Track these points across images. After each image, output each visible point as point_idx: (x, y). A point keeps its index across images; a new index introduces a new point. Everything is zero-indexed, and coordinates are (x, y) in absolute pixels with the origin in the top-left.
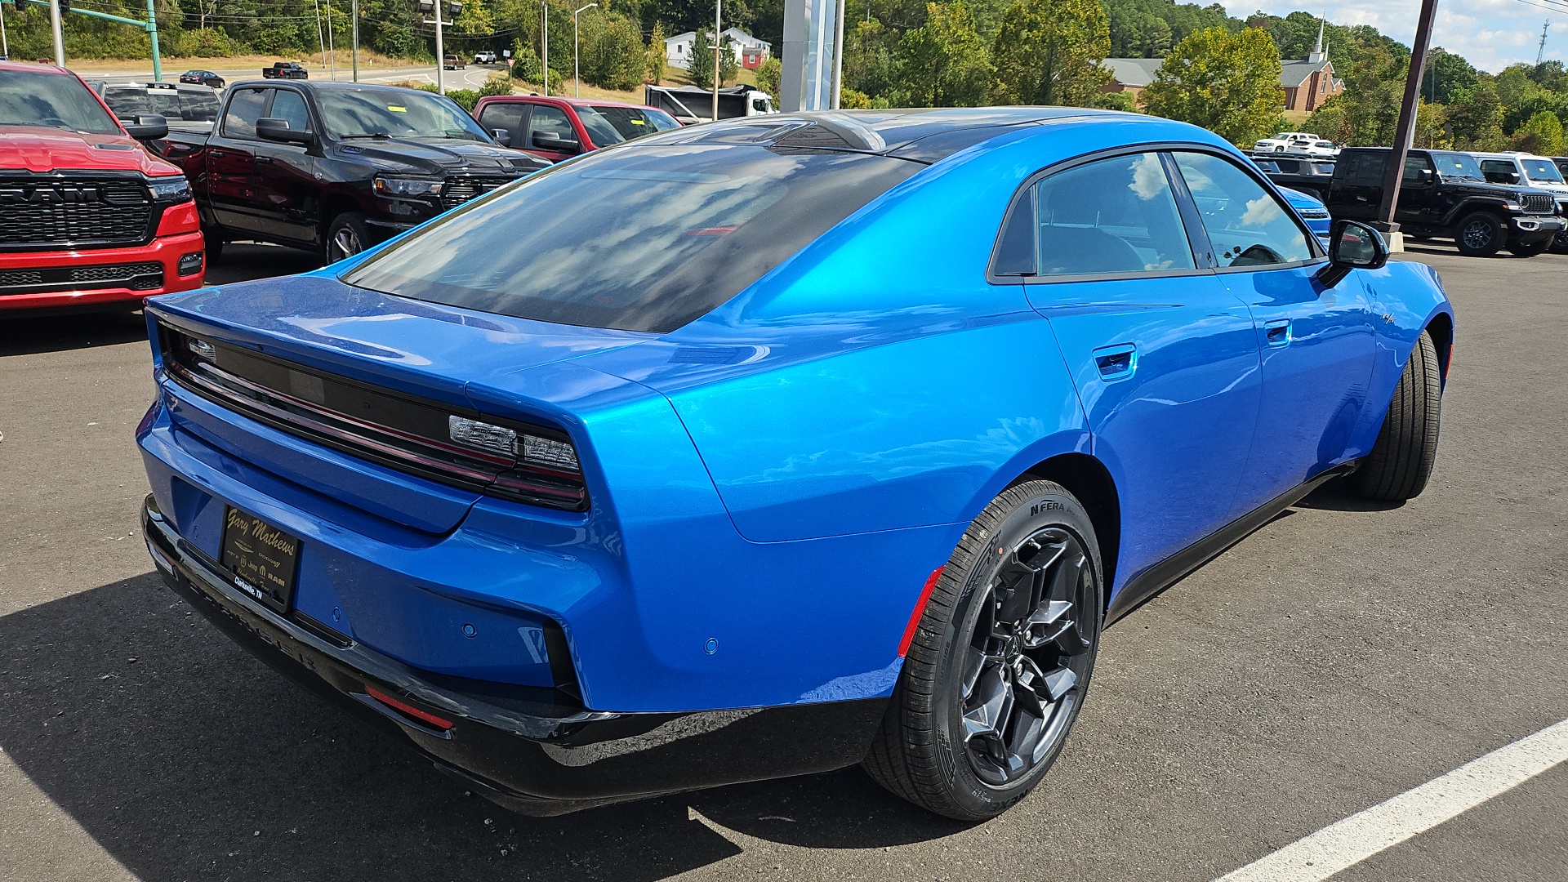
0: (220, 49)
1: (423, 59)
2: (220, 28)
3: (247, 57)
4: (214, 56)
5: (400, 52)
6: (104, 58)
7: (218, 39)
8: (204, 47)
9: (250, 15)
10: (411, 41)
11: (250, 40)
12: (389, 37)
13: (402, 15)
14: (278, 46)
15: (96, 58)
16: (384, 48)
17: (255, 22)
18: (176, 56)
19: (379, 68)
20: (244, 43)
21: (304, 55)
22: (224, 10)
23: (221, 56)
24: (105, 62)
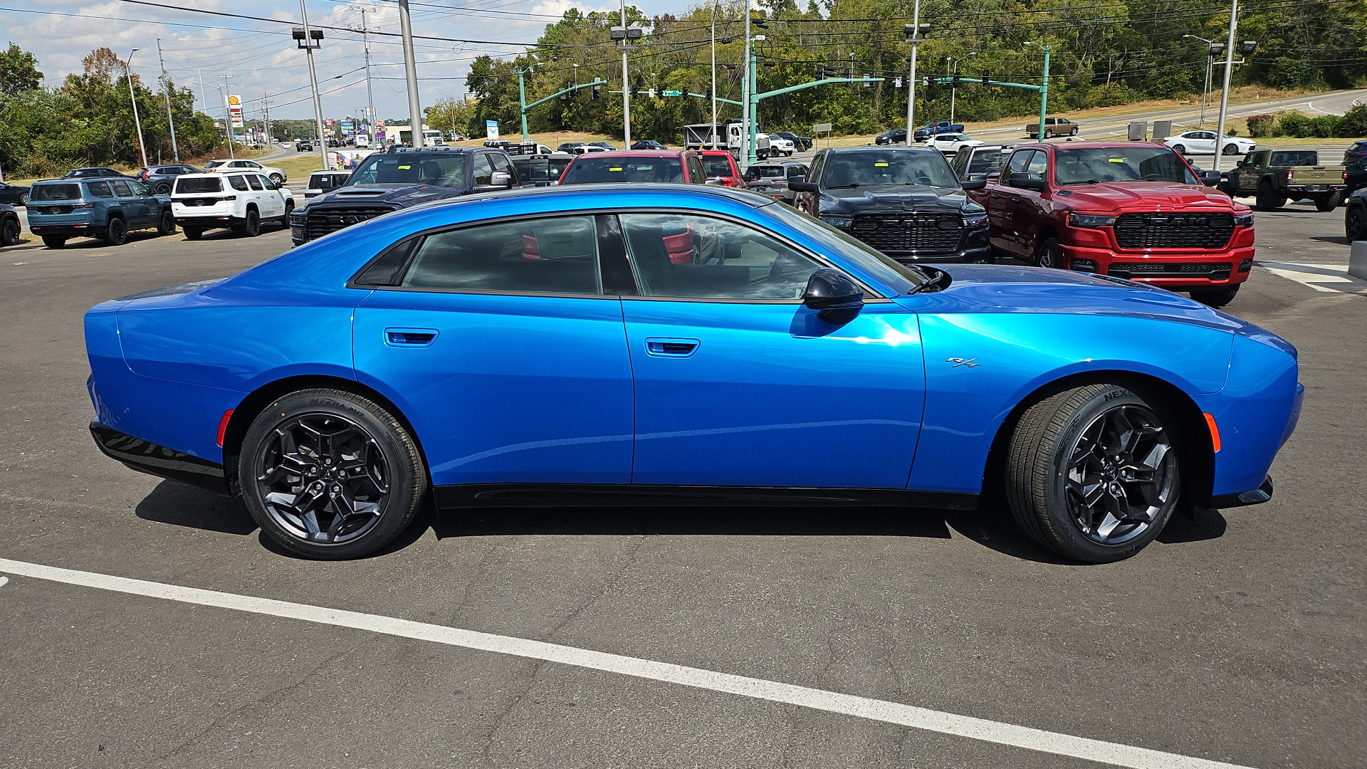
0: (1119, 98)
1: (1315, 88)
2: (1123, 81)
3: (1141, 103)
4: (1113, 105)
5: (1292, 83)
6: (1025, 115)
7: (1118, 90)
8: (1106, 98)
9: (1151, 67)
10: (1306, 72)
11: (1147, 88)
12: (1283, 71)
13: (1300, 49)
14: (1171, 91)
15: (1020, 115)
16: (1275, 81)
17: (1154, 72)
18: (1082, 108)
19: (1265, 101)
20: (1142, 91)
21: (1195, 96)
22: (1129, 66)
23: (1119, 104)
24: (1026, 118)
